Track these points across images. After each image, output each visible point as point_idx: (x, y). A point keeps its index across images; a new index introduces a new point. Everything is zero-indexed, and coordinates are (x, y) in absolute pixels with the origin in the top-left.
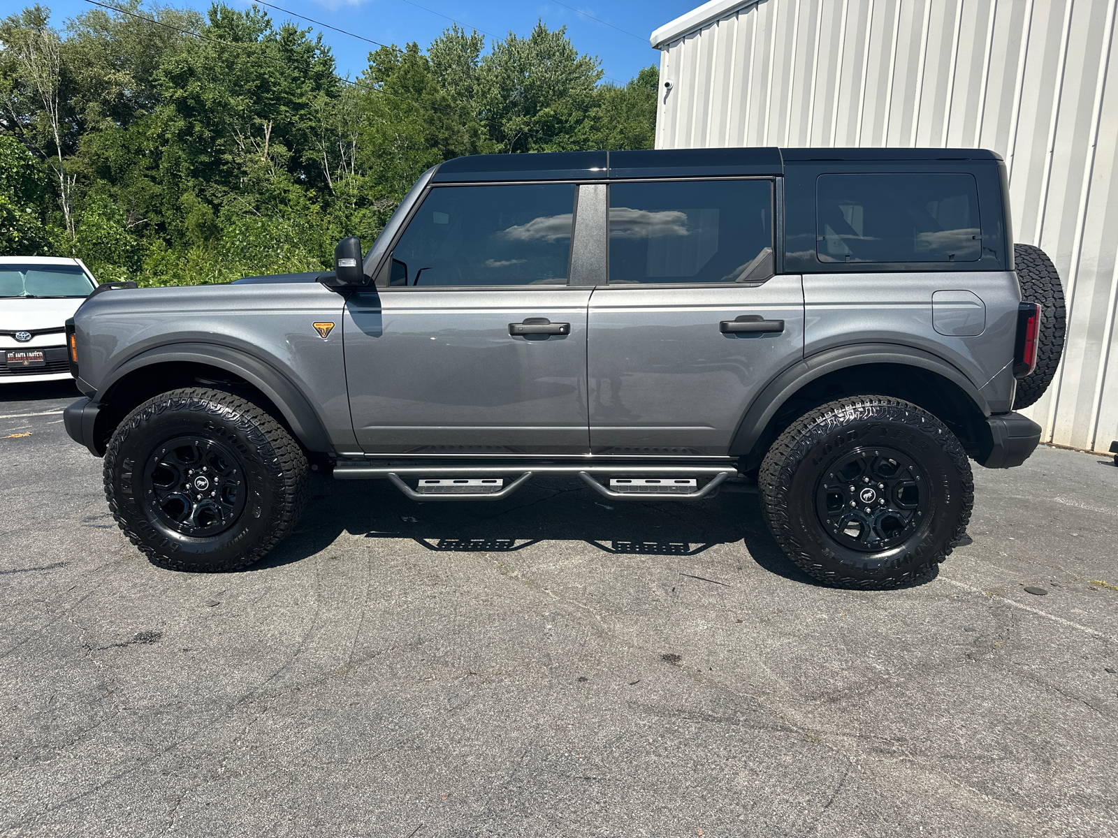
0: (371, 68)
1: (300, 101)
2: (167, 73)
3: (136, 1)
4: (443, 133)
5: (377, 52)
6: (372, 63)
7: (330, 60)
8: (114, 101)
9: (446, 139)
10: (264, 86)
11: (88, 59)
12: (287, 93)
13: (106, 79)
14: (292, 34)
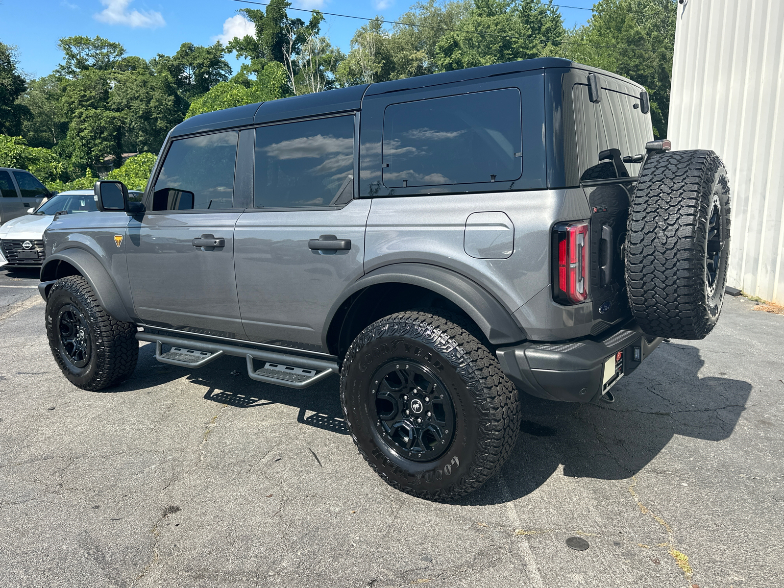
0: (593, 17)
1: (532, 52)
2: (441, 47)
3: (433, 1)
4: (635, 61)
5: (600, 3)
6: (595, 13)
7: (558, 17)
8: (414, 72)
9: (636, 66)
10: (507, 45)
11: (402, 46)
12: (523, 48)
13: (410, 58)
14: (529, 3)
